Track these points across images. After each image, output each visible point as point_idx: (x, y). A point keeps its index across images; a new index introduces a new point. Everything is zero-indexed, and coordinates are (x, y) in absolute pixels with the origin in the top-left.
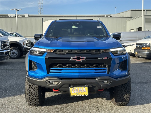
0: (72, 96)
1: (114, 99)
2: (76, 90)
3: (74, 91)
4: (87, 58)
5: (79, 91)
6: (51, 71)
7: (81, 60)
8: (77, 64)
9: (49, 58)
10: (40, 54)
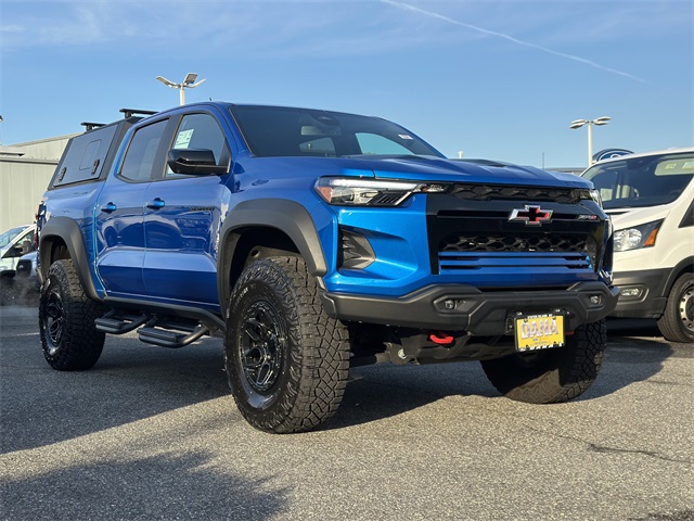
0: (522, 350)
1: (557, 371)
2: (531, 328)
3: (529, 330)
4: (554, 216)
5: (540, 330)
6: (442, 263)
7: (537, 222)
8: (521, 238)
9: (440, 213)
10: (384, 200)
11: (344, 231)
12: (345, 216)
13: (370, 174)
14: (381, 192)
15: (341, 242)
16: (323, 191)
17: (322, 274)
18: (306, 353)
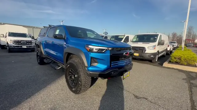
6: (112, 64)
9: (113, 54)
10: (100, 51)
11: (92, 58)
12: (92, 55)
13: (98, 45)
14: (100, 49)
15: (91, 60)
16: (87, 48)
17: (86, 67)
18: (82, 78)
